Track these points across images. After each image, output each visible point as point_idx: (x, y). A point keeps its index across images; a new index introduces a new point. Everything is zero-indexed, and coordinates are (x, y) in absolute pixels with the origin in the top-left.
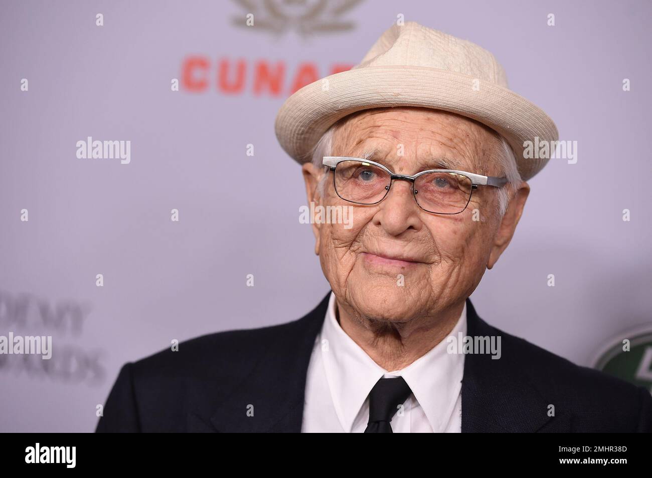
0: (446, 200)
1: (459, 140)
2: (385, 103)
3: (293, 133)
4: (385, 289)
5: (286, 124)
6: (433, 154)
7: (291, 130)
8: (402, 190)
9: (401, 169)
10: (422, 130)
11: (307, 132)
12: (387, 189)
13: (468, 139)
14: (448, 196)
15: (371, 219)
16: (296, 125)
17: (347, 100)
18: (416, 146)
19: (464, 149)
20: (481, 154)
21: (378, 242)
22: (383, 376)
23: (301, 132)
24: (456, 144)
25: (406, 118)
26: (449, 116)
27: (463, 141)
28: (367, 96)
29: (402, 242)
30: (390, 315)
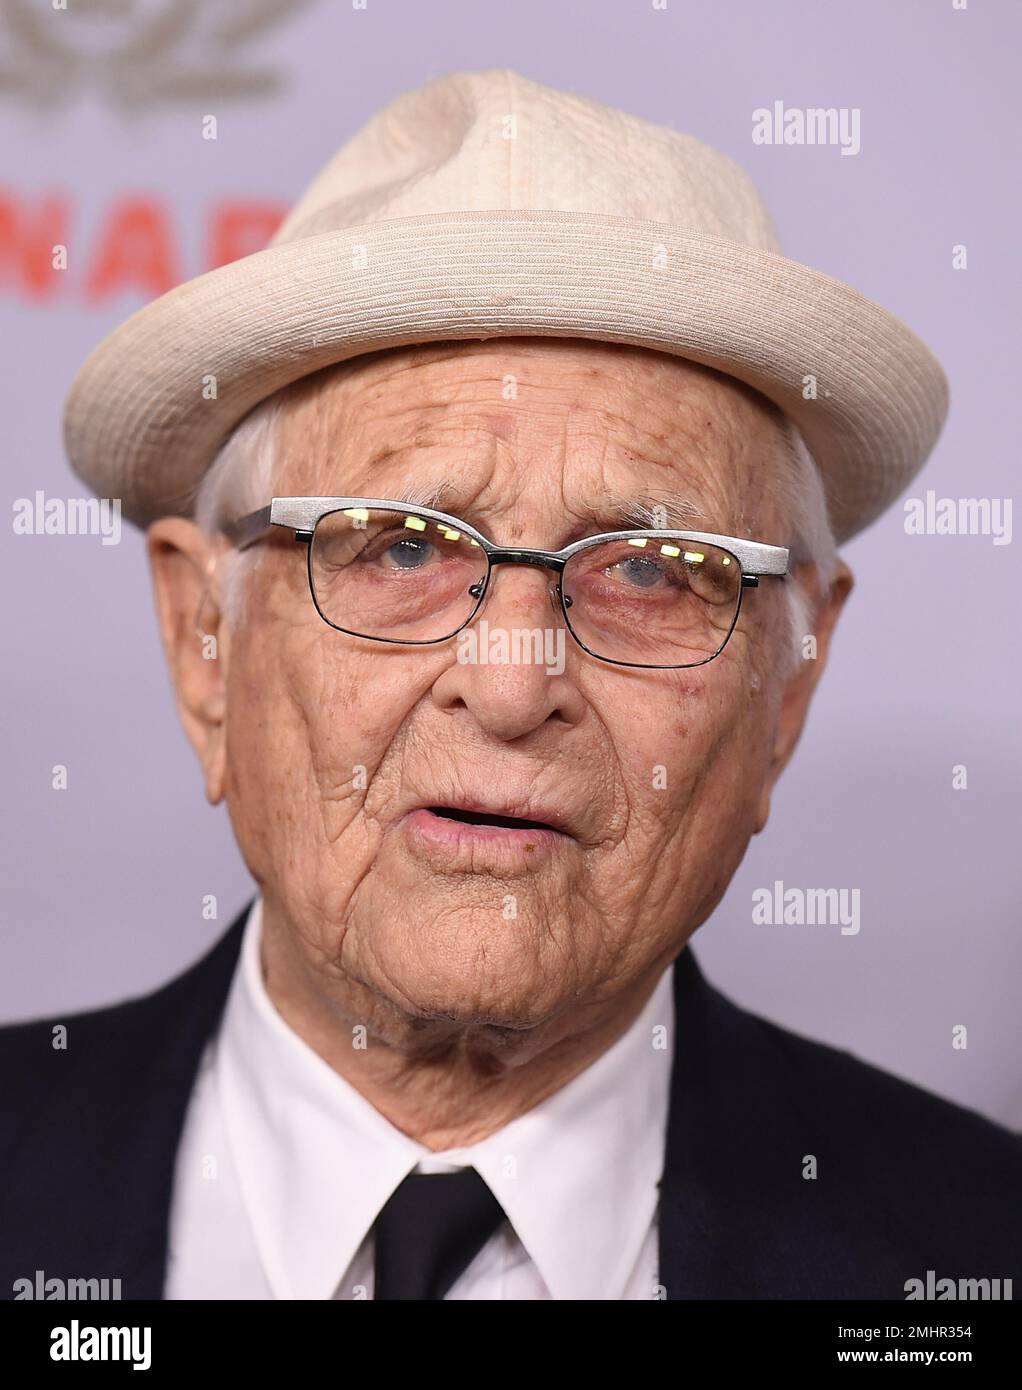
0: (654, 628)
1: (684, 438)
2: (462, 329)
3: (135, 423)
4: (483, 915)
5: (116, 394)
6: (613, 487)
7: (132, 416)
8: (528, 597)
9: (517, 532)
10: (578, 407)
11: (186, 421)
12: (476, 596)
13: (709, 434)
14: (659, 612)
15: (427, 691)
16: (154, 398)
17: (343, 320)
18: (563, 460)
19: (700, 467)
20: (743, 480)
21: (454, 762)
22: (416, 1167)
23: (165, 419)
24: (676, 452)
25: (526, 372)
26: (654, 363)
27: (695, 439)
28: (409, 306)
29: (527, 761)
30: (498, 994)
